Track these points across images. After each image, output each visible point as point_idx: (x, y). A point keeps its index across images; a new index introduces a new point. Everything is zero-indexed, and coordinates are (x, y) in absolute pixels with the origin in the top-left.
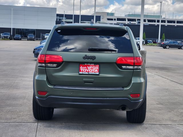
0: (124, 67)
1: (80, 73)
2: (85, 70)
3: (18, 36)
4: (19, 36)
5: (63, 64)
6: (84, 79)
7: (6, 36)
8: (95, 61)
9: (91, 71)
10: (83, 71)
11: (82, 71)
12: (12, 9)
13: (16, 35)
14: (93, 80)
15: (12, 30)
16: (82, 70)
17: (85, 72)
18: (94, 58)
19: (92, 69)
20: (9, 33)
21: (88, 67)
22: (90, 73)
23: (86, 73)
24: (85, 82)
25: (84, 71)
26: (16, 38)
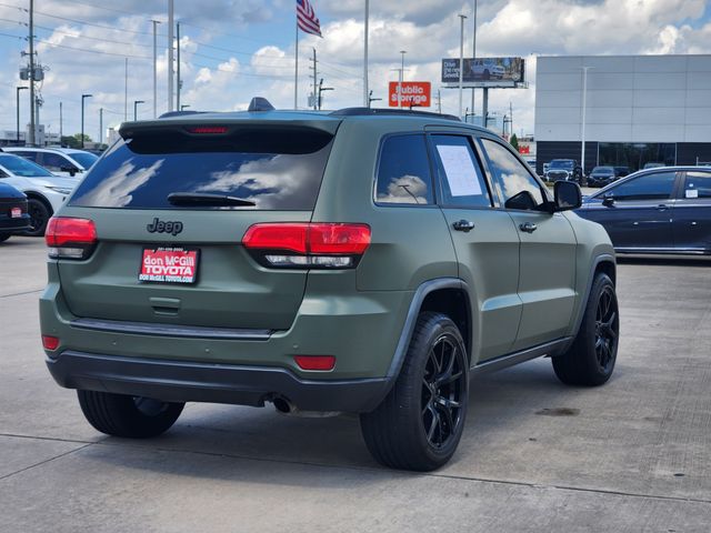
0: (275, 259)
1: (143, 277)
2: (157, 270)
3: (606, 171)
4: (610, 171)
5: (99, 247)
6: (152, 299)
7: (557, 171)
8: (180, 238)
9: (174, 270)
10: (151, 273)
11: (148, 271)
12: (586, 69)
13: (598, 168)
14: (177, 301)
15: (586, 147)
16: (148, 267)
17: (155, 275)
18: (176, 228)
19: (178, 265)
20: (571, 162)
21: (167, 258)
22: (169, 279)
23: (159, 279)
24: (156, 308)
25: (154, 272)
26: (598, 178)
